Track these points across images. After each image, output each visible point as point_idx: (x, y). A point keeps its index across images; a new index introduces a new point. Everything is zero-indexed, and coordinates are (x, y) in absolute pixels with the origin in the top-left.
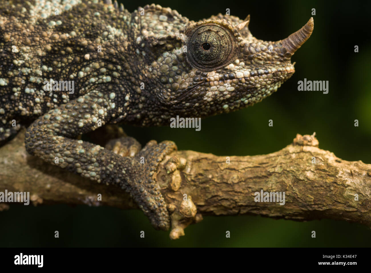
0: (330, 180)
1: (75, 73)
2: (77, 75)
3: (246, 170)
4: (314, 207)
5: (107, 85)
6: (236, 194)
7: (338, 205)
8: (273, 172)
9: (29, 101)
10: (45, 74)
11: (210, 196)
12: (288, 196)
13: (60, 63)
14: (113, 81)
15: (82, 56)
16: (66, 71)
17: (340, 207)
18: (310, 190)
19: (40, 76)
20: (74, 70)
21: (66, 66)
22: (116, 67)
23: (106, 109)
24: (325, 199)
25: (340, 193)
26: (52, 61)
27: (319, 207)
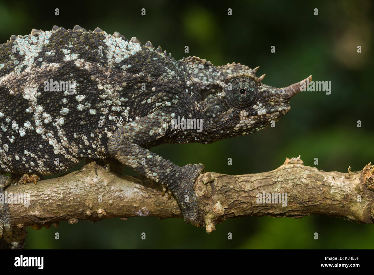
0: (319, 183)
1: (145, 100)
2: (146, 101)
3: (257, 181)
4: (308, 204)
5: (168, 108)
6: (251, 198)
7: (327, 200)
8: (277, 181)
9: (112, 126)
10: (123, 104)
11: (232, 201)
12: (289, 197)
13: (133, 95)
14: (172, 105)
15: (150, 89)
16: (138, 100)
17: (328, 202)
18: (306, 191)
19: (119, 106)
20: (144, 98)
21: (138, 97)
22: (175, 96)
23: (168, 124)
24: (316, 197)
25: (327, 192)
26: (128, 93)
27: (312, 203)
